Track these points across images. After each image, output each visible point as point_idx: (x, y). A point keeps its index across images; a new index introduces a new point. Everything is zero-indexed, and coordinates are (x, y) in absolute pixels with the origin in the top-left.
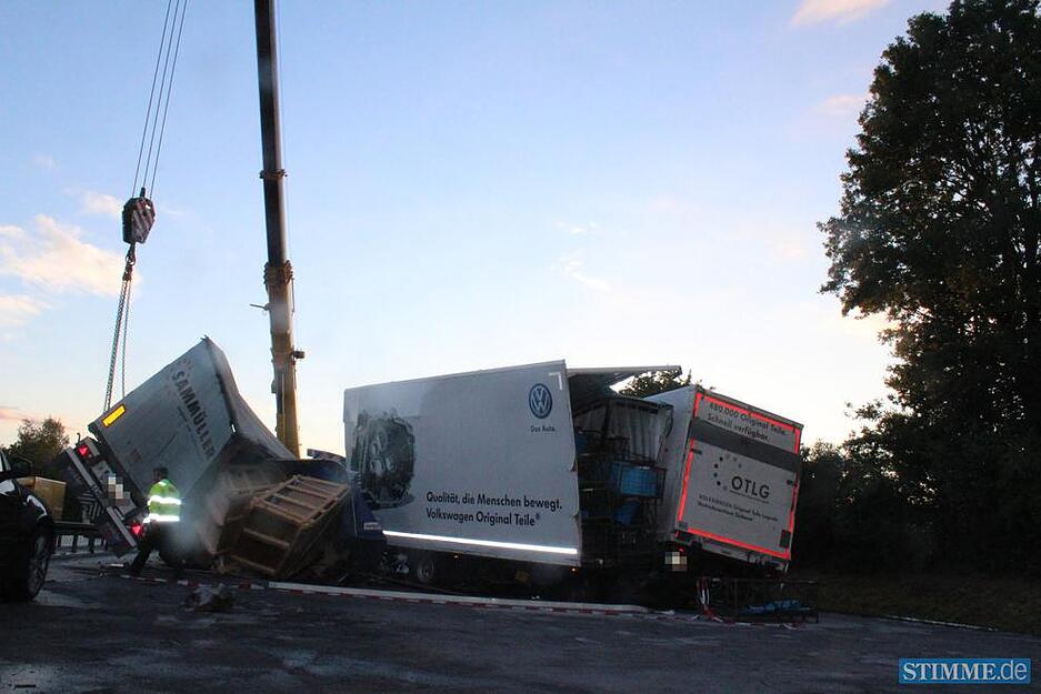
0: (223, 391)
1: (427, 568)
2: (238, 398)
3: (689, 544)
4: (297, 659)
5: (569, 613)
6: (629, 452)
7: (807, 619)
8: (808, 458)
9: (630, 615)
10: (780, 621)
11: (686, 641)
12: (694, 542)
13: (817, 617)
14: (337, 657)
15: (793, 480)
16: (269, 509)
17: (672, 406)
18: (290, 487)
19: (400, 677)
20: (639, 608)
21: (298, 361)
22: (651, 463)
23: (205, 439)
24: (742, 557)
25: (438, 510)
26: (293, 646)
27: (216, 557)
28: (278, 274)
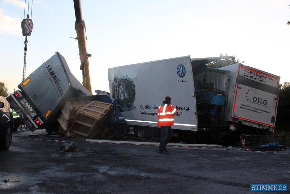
0: (65, 71)
1: (141, 132)
2: (71, 74)
3: (237, 122)
4: (103, 169)
5: (194, 148)
6: (214, 88)
7: (282, 149)
8: (281, 88)
9: (216, 148)
10: (271, 150)
11: (238, 159)
12: (239, 121)
13: (285, 148)
14: (117, 168)
15: (277, 98)
16: (84, 113)
17: (230, 71)
18: (92, 105)
19: (140, 175)
20: (219, 146)
21: (89, 58)
22: (222, 93)
23: (60, 89)
24: (257, 126)
25: (145, 111)
26: (101, 164)
27: (67, 131)
28: (80, 25)
